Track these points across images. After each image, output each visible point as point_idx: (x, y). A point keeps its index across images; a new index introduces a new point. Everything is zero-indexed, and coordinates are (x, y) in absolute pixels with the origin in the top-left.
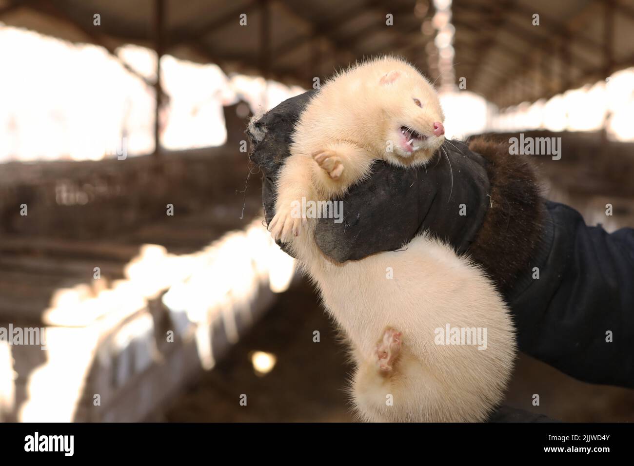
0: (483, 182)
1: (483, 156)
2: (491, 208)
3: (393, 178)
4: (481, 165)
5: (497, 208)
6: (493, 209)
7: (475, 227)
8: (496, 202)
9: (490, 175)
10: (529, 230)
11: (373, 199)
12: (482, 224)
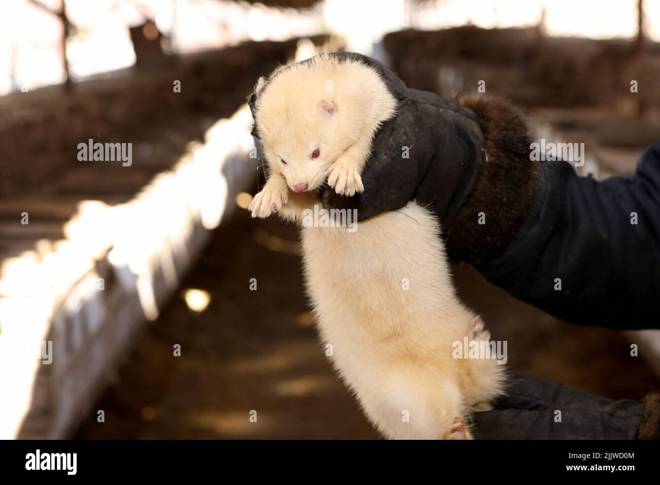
0: (477, 137)
1: (474, 111)
2: (486, 162)
3: (393, 143)
4: (473, 120)
5: (492, 162)
6: (489, 163)
7: (472, 182)
8: (491, 155)
9: (484, 129)
10: (526, 179)
11: (376, 163)
12: (479, 177)
